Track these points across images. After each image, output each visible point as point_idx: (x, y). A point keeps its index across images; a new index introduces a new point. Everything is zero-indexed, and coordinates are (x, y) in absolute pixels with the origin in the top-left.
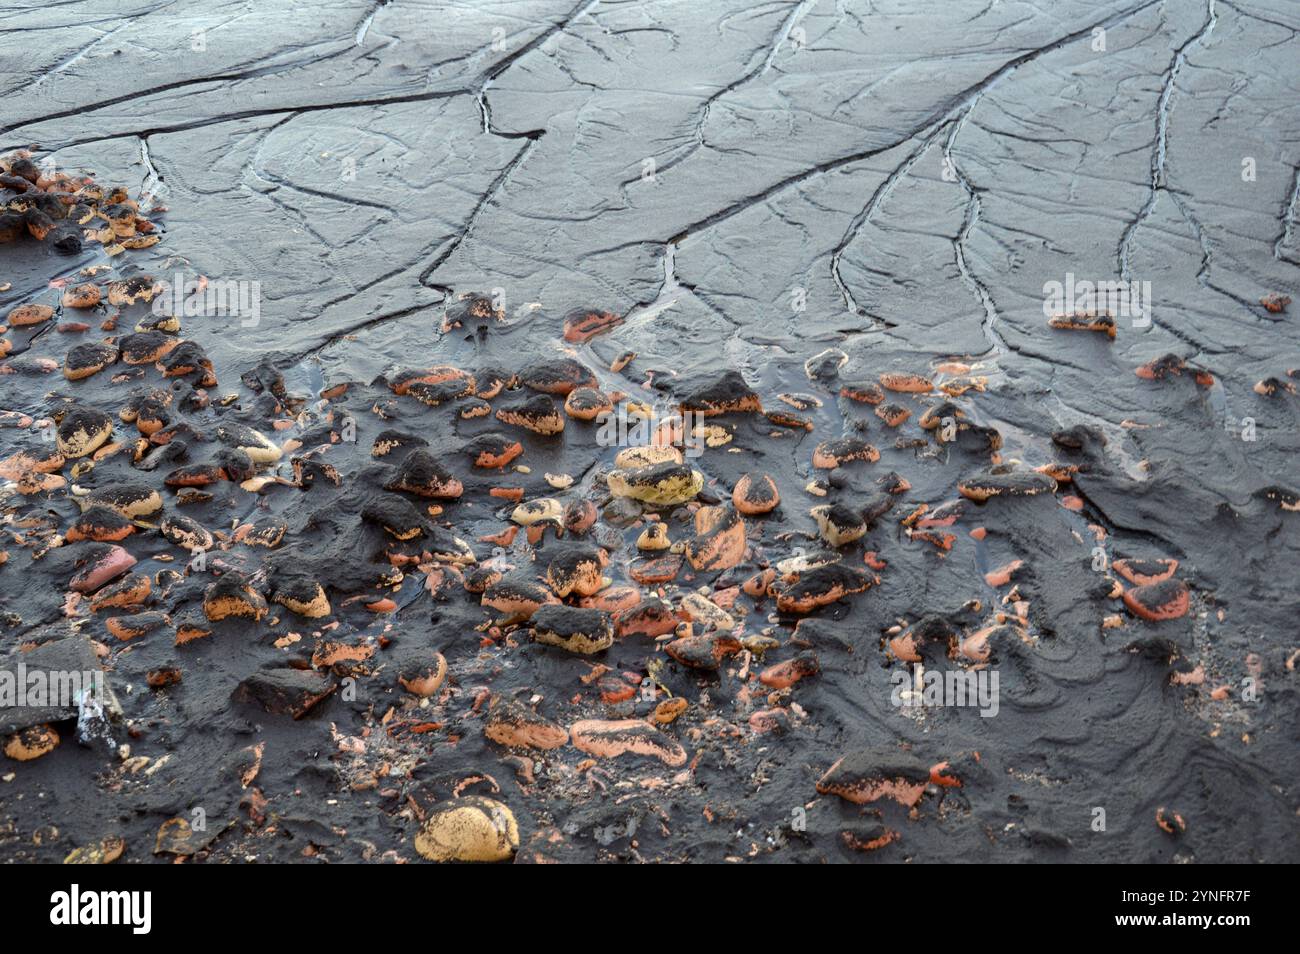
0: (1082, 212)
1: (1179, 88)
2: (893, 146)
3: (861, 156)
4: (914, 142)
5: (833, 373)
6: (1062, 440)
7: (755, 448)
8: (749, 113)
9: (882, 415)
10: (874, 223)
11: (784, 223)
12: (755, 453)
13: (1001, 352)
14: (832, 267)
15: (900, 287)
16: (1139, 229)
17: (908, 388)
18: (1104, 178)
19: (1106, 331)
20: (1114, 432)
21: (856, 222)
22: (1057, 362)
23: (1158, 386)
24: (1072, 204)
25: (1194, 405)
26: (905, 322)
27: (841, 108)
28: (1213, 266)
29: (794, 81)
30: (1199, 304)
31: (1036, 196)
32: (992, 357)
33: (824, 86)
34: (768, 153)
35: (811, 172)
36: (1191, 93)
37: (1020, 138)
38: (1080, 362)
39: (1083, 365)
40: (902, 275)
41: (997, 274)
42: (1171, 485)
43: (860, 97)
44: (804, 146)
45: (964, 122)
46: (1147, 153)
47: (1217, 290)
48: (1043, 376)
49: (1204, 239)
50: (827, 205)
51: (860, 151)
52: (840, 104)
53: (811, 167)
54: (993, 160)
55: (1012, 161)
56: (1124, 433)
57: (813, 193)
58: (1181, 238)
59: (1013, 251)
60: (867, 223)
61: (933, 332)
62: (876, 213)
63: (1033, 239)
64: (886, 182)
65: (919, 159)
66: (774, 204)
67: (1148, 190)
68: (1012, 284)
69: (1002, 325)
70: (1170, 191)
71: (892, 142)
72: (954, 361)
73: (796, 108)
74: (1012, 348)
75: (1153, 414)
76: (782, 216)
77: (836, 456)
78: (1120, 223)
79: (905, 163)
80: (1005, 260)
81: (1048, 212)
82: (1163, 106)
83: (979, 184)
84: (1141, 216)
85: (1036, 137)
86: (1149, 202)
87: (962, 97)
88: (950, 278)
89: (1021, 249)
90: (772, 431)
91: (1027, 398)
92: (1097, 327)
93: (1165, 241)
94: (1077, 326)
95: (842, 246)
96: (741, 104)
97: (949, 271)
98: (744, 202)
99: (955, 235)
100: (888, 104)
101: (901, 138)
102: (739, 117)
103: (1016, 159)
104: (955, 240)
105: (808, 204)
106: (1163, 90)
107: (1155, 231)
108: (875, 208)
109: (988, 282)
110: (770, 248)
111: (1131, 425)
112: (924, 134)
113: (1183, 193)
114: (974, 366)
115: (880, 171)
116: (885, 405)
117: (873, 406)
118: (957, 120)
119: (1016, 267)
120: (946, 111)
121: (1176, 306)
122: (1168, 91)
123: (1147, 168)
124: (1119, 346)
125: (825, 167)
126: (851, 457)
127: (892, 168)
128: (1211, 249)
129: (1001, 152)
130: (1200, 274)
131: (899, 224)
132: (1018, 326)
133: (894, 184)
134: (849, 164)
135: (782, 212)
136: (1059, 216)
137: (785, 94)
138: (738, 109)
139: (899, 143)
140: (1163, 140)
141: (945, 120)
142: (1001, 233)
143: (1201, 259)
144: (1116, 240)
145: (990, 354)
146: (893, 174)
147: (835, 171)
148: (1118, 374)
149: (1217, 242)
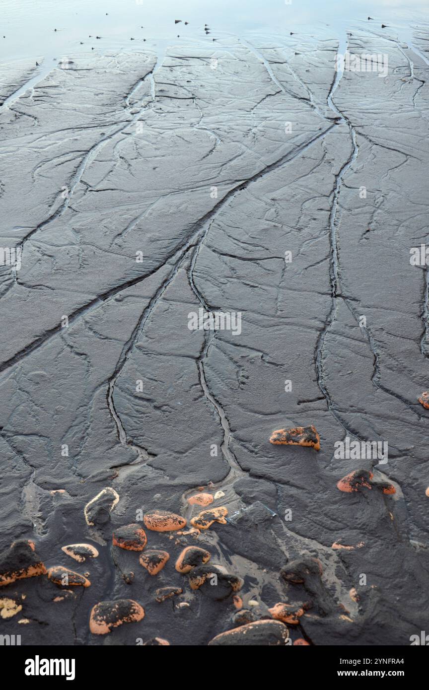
0: (287, 324)
1: (341, 206)
2: (153, 272)
3: (130, 283)
4: (167, 267)
5: (106, 519)
6: (289, 577)
7: (41, 618)
8: (50, 250)
9: (145, 565)
10: (139, 348)
11: (73, 355)
12: (41, 623)
13: (236, 475)
14: (108, 395)
15: (158, 412)
16: (326, 336)
17: (166, 529)
18: (299, 290)
19: (312, 447)
20: (328, 556)
21: (127, 348)
22: (279, 481)
23: (355, 500)
24: (279, 317)
25: (385, 520)
26: (163, 450)
27: (116, 241)
28: (382, 367)
29: (85, 219)
30: (375, 408)
31: (253, 311)
32: (230, 481)
33: (105, 221)
34: (63, 286)
35: (93, 302)
36: (350, 210)
37: (240, 258)
38: (295, 479)
39: (298, 483)
40: (160, 401)
41: (229, 392)
42: (378, 624)
43: (129, 230)
44: (89, 278)
45: (202, 246)
46: (326, 264)
47: (387, 391)
48: (269, 499)
49: (373, 342)
50: (105, 333)
51: (129, 279)
52: (116, 237)
53: (94, 297)
54: (222, 280)
55: (235, 280)
56: (335, 557)
57: (96, 323)
58: (357, 343)
59: (240, 366)
60: (134, 349)
61: (185, 459)
62: (142, 341)
63: (254, 354)
64: (148, 307)
65: (172, 282)
66: (65, 336)
67: (329, 297)
68: (240, 401)
69: (237, 446)
70: (345, 298)
71: (152, 269)
72: (201, 491)
73: (85, 243)
74: (244, 470)
75: (355, 532)
76: (72, 347)
77: (107, 623)
78: (314, 331)
79: (161, 288)
80: (235, 377)
81: (263, 326)
82: (332, 221)
83: (214, 304)
84: (327, 323)
85: (250, 257)
86: (332, 309)
87: (199, 224)
88: (196, 399)
89: (246, 365)
90: (55, 596)
91: (259, 526)
92: (305, 444)
93: (347, 346)
94: (291, 443)
95: (116, 372)
96: (45, 242)
97: (196, 393)
98: (44, 335)
99: (198, 355)
100: (149, 235)
101: (158, 264)
102: (45, 255)
103: (238, 278)
104: (198, 359)
105: (91, 333)
106: (331, 208)
107: (338, 338)
108: (140, 332)
109: (224, 401)
110: (62, 381)
111: (339, 547)
112: (174, 259)
113: (354, 300)
114: (218, 494)
115: (144, 297)
116: (147, 555)
117: (138, 553)
118: (197, 244)
119: (243, 383)
120: (189, 237)
121: (360, 411)
122: (334, 210)
123: (326, 278)
124: (322, 459)
125: (104, 296)
126: (120, 622)
127: (151, 294)
128: (378, 351)
129: (228, 272)
130: (373, 376)
131: (157, 347)
132: (247, 445)
133: (154, 309)
134: (121, 293)
135: (71, 344)
136: (271, 329)
137: (77, 231)
138: (44, 246)
139: (158, 268)
140: (335, 252)
141: (188, 245)
142: (230, 348)
143: (372, 361)
144: (312, 348)
145: (228, 478)
146: (152, 299)
147: (111, 300)
148: (325, 490)
149: (382, 345)
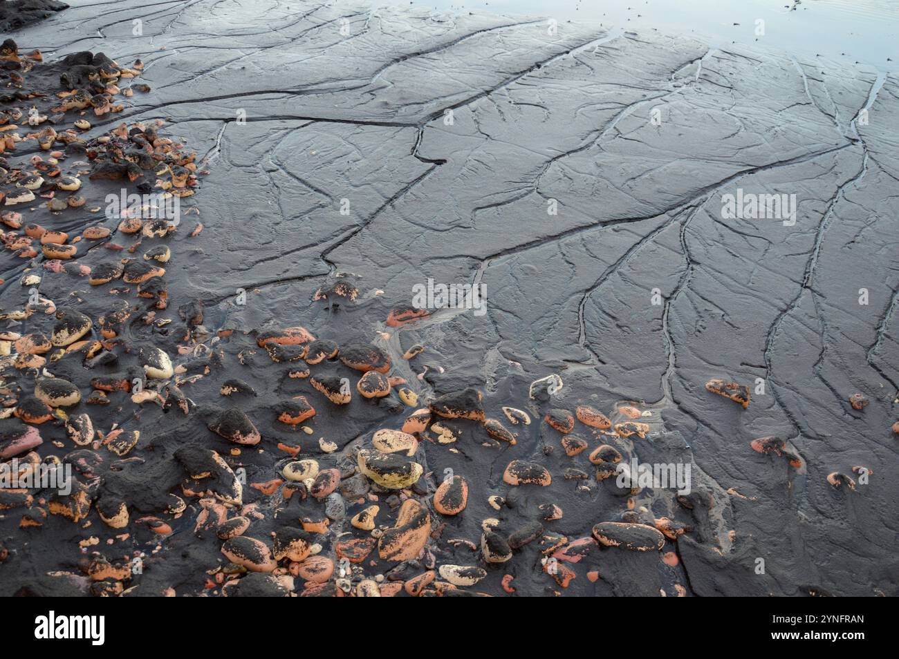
0: (754, 296)
1: (835, 214)
2: (652, 217)
3: (630, 220)
4: (665, 217)
5: (546, 398)
6: (682, 500)
7: (468, 453)
8: (572, 173)
9: (565, 445)
10: (620, 273)
11: (563, 261)
12: (466, 457)
13: (667, 403)
14: (581, 302)
15: (618, 330)
16: (785, 317)
17: (592, 424)
18: (774, 272)
19: (741, 403)
20: (721, 497)
21: (609, 270)
22: (702, 422)
23: (762, 460)
24: (748, 287)
25: (782, 486)
26: (612, 362)
27: (629, 183)
28: (826, 360)
29: (608, 158)
30: (808, 391)
31: (728, 276)
32: (660, 407)
33: (624, 165)
34: (573, 205)
35: (594, 225)
36: (842, 219)
37: (731, 229)
38: (717, 425)
39: (718, 429)
40: (623, 321)
41: (685, 334)
42: (743, 566)
43: (643, 177)
44: (596, 205)
45: (700, 209)
46: (806, 258)
47: (824, 381)
48: (688, 432)
49: (825, 336)
50: (595, 253)
51: (630, 216)
52: (629, 180)
53: (595, 222)
54: (709, 242)
55: (721, 246)
56: (727, 500)
57: (590, 242)
58: (811, 332)
59: (701, 317)
60: (616, 273)
61: (628, 375)
62: (624, 268)
63: (717, 311)
64: (638, 244)
65: (666, 230)
66: (562, 244)
67: (799, 286)
68: (692, 345)
69: (676, 380)
70: (813, 291)
71: (651, 214)
72: (632, 405)
73: (601, 177)
74: (675, 402)
75: (752, 486)
76: (564, 255)
77: (519, 478)
78: (776, 310)
79: (654, 231)
80: (694, 324)
81: (733, 291)
82: (823, 224)
83: (696, 259)
84: (790, 307)
85: (740, 231)
86: (798, 297)
87: (704, 190)
88: (653, 331)
89: (707, 317)
90: (485, 441)
91: (672, 451)
92: (736, 399)
93: (801, 332)
94: (724, 394)
95: (594, 287)
96: (570, 167)
97: (656, 326)
98: (545, 239)
99: (668, 296)
100: (657, 186)
101: (658, 212)
102: (565, 176)
103: (724, 244)
104: (667, 299)
105: (584, 249)
106: (826, 213)
107: (795, 322)
108: (625, 261)
109: (678, 340)
110: (548, 279)
111: (734, 493)
112: (673, 212)
113: (821, 295)
114: (645, 413)
115: (639, 235)
116: (570, 438)
117: (563, 434)
118: (696, 206)
119: (699, 331)
120: (692, 198)
121: (793, 389)
122: (828, 214)
123: (802, 270)
124: (747, 417)
125: (604, 224)
126: (528, 481)
127: (645, 234)
128: (828, 345)
129: (716, 237)
130: (815, 365)
131: (635, 277)
132: (685, 383)
133: (642, 247)
134: (620, 225)
135: (565, 252)
136: (739, 295)
137: (598, 166)
138: (567, 170)
139: (656, 216)
140: (817, 250)
141: (689, 204)
142: (697, 299)
143: (819, 352)
144: (769, 323)
145: (659, 403)
146: (645, 238)
147: (609, 228)
148: (739, 443)
149: (833, 341)
